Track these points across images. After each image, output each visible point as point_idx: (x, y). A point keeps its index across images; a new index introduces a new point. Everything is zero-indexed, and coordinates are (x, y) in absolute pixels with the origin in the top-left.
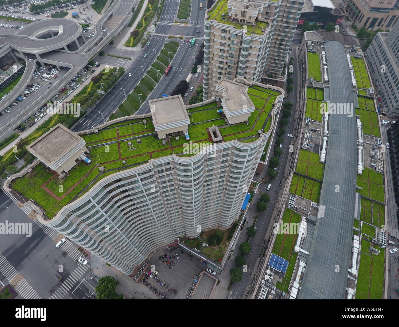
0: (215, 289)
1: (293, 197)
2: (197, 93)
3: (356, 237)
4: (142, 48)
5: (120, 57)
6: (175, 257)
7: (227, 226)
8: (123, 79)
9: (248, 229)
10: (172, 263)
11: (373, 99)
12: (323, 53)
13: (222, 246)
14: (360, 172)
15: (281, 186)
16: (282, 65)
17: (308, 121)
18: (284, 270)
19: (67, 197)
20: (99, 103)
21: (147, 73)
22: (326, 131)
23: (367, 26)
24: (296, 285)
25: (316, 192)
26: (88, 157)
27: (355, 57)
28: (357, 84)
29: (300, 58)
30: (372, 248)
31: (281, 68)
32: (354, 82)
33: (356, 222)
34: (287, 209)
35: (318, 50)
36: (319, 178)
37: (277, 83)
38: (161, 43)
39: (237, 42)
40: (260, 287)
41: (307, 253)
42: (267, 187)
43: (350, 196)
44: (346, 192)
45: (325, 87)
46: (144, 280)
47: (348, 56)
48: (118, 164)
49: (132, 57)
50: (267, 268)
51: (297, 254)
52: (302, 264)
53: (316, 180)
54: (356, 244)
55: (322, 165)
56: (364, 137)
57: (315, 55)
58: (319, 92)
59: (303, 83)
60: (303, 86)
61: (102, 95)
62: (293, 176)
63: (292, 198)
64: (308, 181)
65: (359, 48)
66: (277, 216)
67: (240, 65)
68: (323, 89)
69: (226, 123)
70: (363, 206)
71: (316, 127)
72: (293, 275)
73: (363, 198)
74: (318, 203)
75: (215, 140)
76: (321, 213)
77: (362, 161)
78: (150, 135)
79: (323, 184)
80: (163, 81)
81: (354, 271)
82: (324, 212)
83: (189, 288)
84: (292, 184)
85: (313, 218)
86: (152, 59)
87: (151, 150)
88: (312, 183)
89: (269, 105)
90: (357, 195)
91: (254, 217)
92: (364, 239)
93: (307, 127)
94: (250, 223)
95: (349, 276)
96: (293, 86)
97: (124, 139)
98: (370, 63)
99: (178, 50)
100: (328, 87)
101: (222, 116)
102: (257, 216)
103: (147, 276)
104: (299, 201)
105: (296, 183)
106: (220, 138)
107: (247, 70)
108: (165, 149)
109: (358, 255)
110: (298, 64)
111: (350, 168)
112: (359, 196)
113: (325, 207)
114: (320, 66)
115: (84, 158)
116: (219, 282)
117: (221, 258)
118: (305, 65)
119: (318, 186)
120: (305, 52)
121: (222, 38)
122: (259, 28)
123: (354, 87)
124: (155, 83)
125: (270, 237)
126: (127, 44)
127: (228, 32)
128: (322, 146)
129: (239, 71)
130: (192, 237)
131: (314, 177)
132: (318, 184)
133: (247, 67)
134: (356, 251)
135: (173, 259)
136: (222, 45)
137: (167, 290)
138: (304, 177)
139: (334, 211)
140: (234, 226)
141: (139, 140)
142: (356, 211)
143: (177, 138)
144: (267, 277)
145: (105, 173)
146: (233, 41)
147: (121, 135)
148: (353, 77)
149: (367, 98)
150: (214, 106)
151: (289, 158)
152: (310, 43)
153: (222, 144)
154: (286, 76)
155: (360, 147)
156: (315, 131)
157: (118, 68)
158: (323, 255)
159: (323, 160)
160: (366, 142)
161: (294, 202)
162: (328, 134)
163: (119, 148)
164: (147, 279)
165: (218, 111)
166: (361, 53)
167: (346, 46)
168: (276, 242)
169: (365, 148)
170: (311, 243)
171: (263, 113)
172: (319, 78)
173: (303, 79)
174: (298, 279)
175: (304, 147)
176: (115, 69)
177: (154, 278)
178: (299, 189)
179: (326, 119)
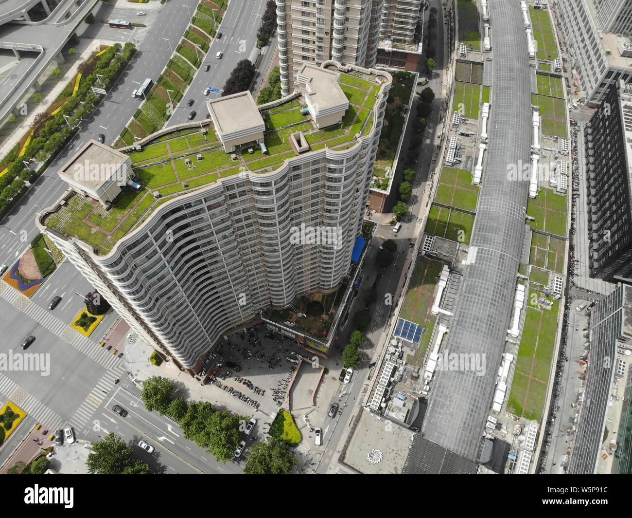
1: (429, 239)
3: (521, 287)
4: (162, 3)
7: (332, 286)
11: (560, 77)
13: (325, 315)
14: (533, 194)
17: (456, 119)
18: (416, 338)
21: (178, 51)
22: (484, 135)
24: (434, 356)
26: (135, 181)
27: (535, 7)
28: (536, 52)
30: (542, 300)
32: (532, 49)
33: (522, 267)
34: (420, 256)
37: (406, 57)
40: (383, 363)
41: (449, 313)
43: (514, 230)
44: (509, 225)
45: (485, 61)
47: (524, 5)
49: (145, 23)
51: (434, 317)
52: (443, 329)
53: (465, 212)
54: (521, 296)
56: (541, 140)
58: (475, 69)
61: (102, 96)
62: (431, 208)
63: (427, 240)
64: (453, 214)
68: (481, 64)
69: (314, 127)
71: (469, 129)
72: (430, 345)
73: (535, 232)
74: (467, 245)
76: (471, 259)
79: (476, 216)
81: (515, 331)
82: (475, 255)
88: (460, 216)
92: (532, 289)
93: (454, 130)
95: (507, 338)
100: (490, 60)
104: (439, 245)
109: (521, 310)
111: (517, 189)
112: (529, 229)
113: (476, 249)
114: (478, 24)
115: (131, 183)
118: (455, 22)
119: (469, 219)
123: (533, 58)
124: (194, 67)
128: (477, 159)
130: (280, 306)
131: (463, 207)
133: (346, 38)
134: (519, 305)
139: (490, 253)
141: (199, 156)
143: (250, 150)
144: (392, 350)
148: (530, 41)
149: (552, 75)
155: (535, 157)
156: (467, 135)
157: (123, 45)
158: (471, 314)
159: (477, 180)
160: (546, 148)
161: (431, 245)
162: (487, 139)
165: (302, 110)
169: (542, 158)
172: (476, 46)
174: (436, 348)
175: (448, 162)
176: (117, 48)
179: (485, 115)
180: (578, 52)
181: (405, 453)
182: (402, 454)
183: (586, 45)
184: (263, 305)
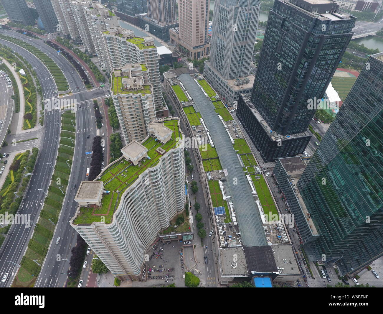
0: (195, 251)
2: (112, 141)
3: (247, 176)
4: (42, 125)
5: (25, 141)
6: (160, 250)
8: (40, 157)
9: (194, 206)
10: (161, 255)
11: (220, 100)
12: (181, 83)
13: (186, 221)
14: (233, 143)
15: (199, 173)
16: (161, 100)
17: (194, 127)
18: (224, 212)
19: (110, 211)
20: (31, 185)
21: (60, 143)
22: (206, 129)
23: (196, 58)
24: (233, 215)
25: (219, 164)
26: (106, 190)
27: (200, 80)
28: (208, 95)
29: (168, 90)
30: (256, 177)
31: (161, 102)
32: (206, 95)
33: (244, 169)
34: (209, 181)
35: (177, 83)
36: (216, 156)
37: (163, 112)
38: (57, 115)
39: (138, 101)
40: (217, 228)
41: (230, 197)
42: (192, 178)
43: (235, 157)
44: (232, 156)
45: (193, 104)
46: (149, 277)
47: (196, 81)
48: (124, 185)
49: (37, 137)
50: (215, 216)
51: (225, 201)
52: (231, 203)
53: (215, 158)
54: (249, 179)
55: (214, 149)
56: (226, 124)
57: (176, 86)
58: (191, 108)
59: (179, 106)
60: (179, 108)
61: (29, 177)
62: (203, 162)
63: (208, 174)
64: (211, 161)
65: (199, 74)
66: (206, 188)
67: (145, 112)
68: (192, 106)
69: (163, 144)
70: (243, 159)
71: (200, 129)
72: (230, 212)
73: (241, 155)
74: (222, 169)
75: (162, 153)
76: (226, 174)
77: (232, 137)
78: (130, 166)
79: (220, 158)
80: (78, 144)
81: (254, 192)
82: (227, 172)
83: (180, 261)
84: (204, 167)
85: (223, 178)
86: (58, 131)
87: (135, 172)
88: (214, 160)
89: (176, 127)
90: (238, 155)
91: (194, 199)
92: (251, 175)
93: (195, 131)
94: (193, 203)
95: (253, 196)
96: (173, 110)
97: (118, 174)
98: (209, 80)
99: (76, 116)
100: (194, 103)
101: (159, 141)
102: (195, 197)
103: (150, 273)
104: (213, 174)
105: (206, 166)
106: (164, 151)
107: (150, 114)
108: (142, 168)
109: (252, 183)
110: (169, 94)
111: (227, 143)
112: (239, 155)
113: (226, 169)
114: (183, 92)
115: (105, 192)
116: (195, 246)
117: (189, 228)
118: (174, 94)
119: (218, 160)
120: (170, 87)
121: (127, 101)
122: (147, 89)
123: (208, 98)
124: (72, 147)
125: (208, 203)
126: (25, 127)
127: (130, 98)
128: (208, 138)
129: (145, 115)
130: (165, 228)
131: (213, 157)
132: (217, 160)
133: (149, 112)
134: (250, 182)
135: (160, 252)
136: (129, 105)
137: (168, 272)
138: (208, 159)
139: (231, 168)
140: (187, 206)
141: (126, 171)
142: (241, 163)
143: (144, 161)
144: (218, 221)
145: (121, 193)
146: (136, 101)
147: (114, 173)
148: (204, 92)
149: (217, 101)
150: (151, 139)
151: (195, 154)
152: (170, 80)
153: (167, 153)
154: (167, 106)
155: (227, 130)
156: (201, 131)
159: (213, 146)
160: (229, 126)
161: (210, 175)
162: (208, 130)
163: (118, 179)
164: (151, 274)
165: (155, 140)
166: (202, 76)
167: (191, 75)
168: (213, 202)
169: (229, 129)
170: (229, 191)
171: (176, 132)
172: (187, 100)
173: (178, 104)
174: (232, 212)
176: (28, 152)
177: (155, 271)
178: (209, 167)
179: (203, 122)
180: (221, 90)
181: (244, 257)
182: (243, 258)
183: (223, 87)
184: (159, 230)
